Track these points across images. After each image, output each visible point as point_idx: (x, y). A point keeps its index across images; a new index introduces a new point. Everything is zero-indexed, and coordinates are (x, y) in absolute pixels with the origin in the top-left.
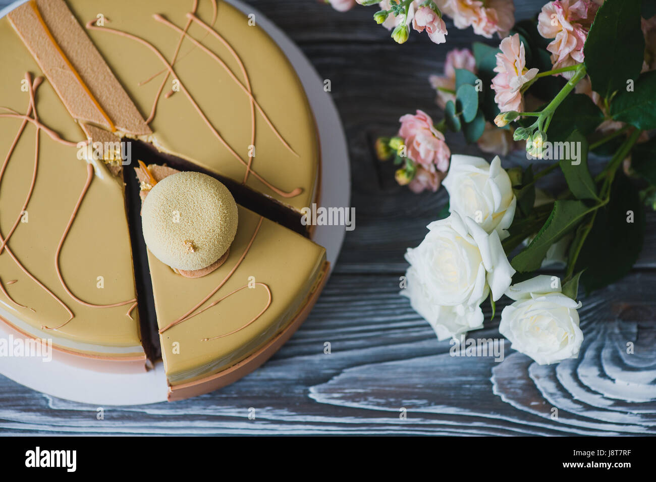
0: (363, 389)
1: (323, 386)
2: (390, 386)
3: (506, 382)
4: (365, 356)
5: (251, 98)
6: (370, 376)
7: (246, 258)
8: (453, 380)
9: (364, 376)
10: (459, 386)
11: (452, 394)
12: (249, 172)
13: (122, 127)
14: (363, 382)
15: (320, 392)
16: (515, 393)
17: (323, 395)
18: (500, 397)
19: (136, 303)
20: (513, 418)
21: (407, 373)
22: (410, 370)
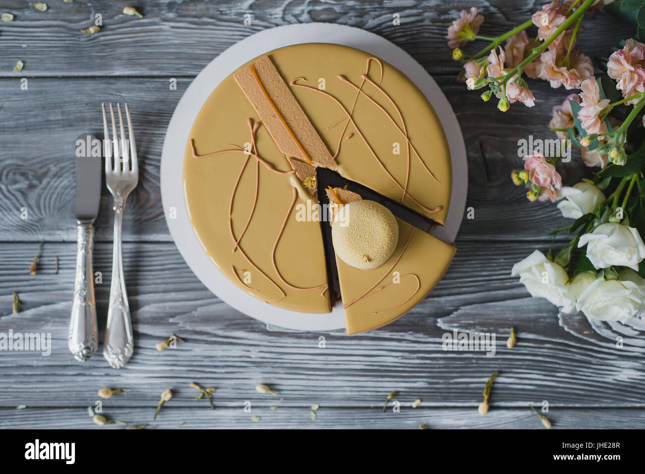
0: (473, 320)
1: (447, 318)
2: (491, 319)
3: (568, 318)
4: (475, 298)
5: (407, 140)
6: (478, 312)
7: (403, 257)
8: (532, 315)
9: (474, 312)
10: (536, 320)
11: (532, 325)
12: (405, 194)
13: (317, 162)
14: (473, 316)
15: (444, 322)
16: (573, 326)
17: (446, 325)
18: (563, 328)
19: (327, 287)
20: (572, 342)
21: (502, 310)
22: (504, 309)
